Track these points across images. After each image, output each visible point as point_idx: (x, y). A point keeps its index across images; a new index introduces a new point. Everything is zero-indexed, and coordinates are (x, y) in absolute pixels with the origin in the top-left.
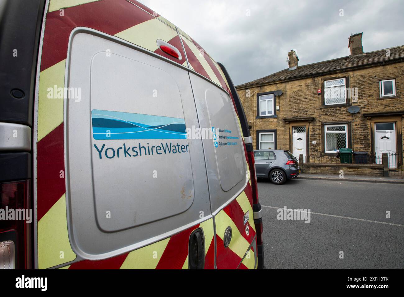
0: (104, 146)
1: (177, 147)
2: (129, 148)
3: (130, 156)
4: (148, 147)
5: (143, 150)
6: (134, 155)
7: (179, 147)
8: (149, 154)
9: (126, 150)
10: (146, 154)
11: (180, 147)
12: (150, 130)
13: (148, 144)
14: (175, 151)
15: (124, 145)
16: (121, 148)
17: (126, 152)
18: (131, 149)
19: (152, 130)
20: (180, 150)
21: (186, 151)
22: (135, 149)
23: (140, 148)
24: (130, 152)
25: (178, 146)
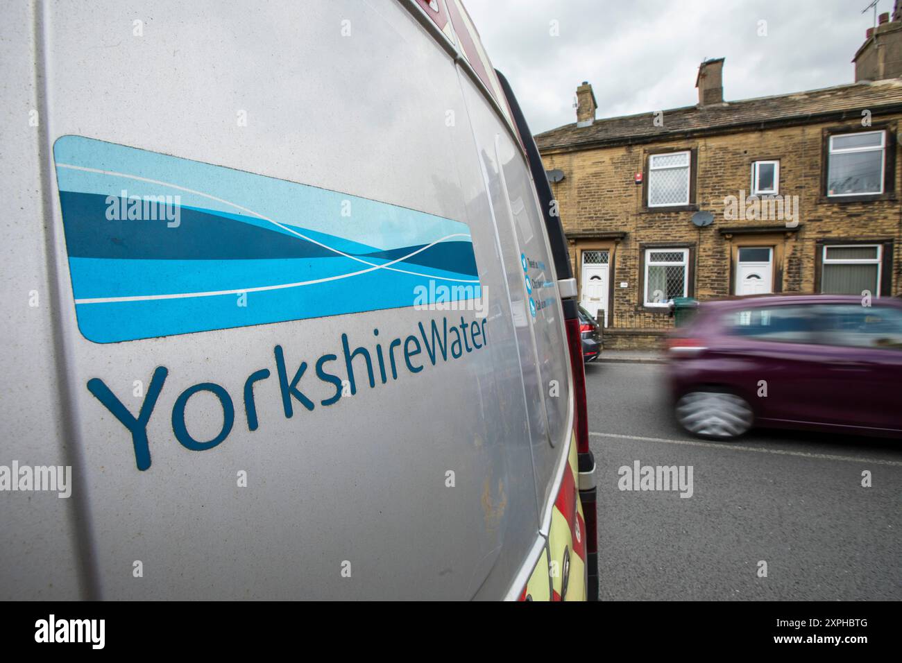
0: (160, 375)
1: (461, 331)
2: (304, 366)
3: (309, 405)
4: (379, 347)
5: (359, 362)
6: (326, 398)
7: (466, 329)
8: (384, 380)
9: (290, 383)
10: (372, 384)
11: (468, 330)
12: (378, 267)
13: (376, 332)
14: (457, 351)
15: (278, 351)
16: (263, 374)
17: (289, 390)
18: (311, 371)
19: (383, 266)
20: (471, 345)
21: (483, 344)
22: (328, 368)
23: (349, 359)
24: (311, 386)
25: (464, 326)
